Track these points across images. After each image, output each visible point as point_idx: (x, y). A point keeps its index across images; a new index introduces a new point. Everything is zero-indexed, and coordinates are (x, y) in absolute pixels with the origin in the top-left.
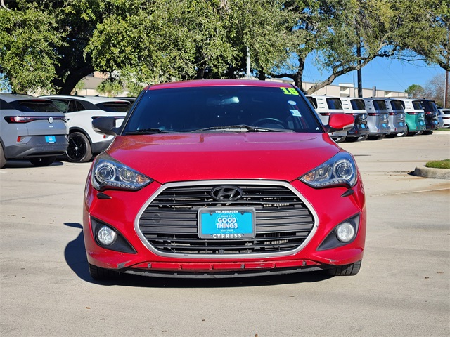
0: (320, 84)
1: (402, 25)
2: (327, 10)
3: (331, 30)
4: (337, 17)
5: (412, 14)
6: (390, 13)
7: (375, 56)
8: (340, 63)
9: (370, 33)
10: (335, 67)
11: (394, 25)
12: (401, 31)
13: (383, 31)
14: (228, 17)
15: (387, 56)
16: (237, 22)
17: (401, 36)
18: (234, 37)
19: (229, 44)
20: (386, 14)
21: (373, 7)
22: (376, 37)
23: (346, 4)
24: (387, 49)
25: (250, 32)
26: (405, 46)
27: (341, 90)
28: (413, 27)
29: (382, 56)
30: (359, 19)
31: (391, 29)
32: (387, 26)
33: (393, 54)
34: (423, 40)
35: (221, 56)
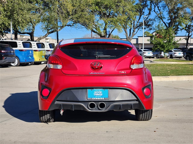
0: (42, 37)
1: (77, 13)
2: (46, 5)
3: (47, 14)
4: (50, 8)
5: (81, 8)
6: (72, 8)
7: (65, 26)
8: (50, 28)
9: (64, 16)
10: (48, 30)
11: (73, 13)
12: (77, 15)
13: (69, 15)
14: (6, 6)
15: (70, 26)
16: (11, 8)
17: (76, 18)
18: (9, 15)
19: (6, 18)
20: (70, 8)
21: (64, 5)
22: (66, 18)
23: (54, 3)
24: (70, 23)
25: (17, 13)
26: (79, 22)
27: (46, 40)
28: (81, 14)
29: (69, 26)
30: (59, 10)
31: (72, 15)
32: (71, 13)
33: (73, 25)
34: (86, 20)
35: (3, 23)
